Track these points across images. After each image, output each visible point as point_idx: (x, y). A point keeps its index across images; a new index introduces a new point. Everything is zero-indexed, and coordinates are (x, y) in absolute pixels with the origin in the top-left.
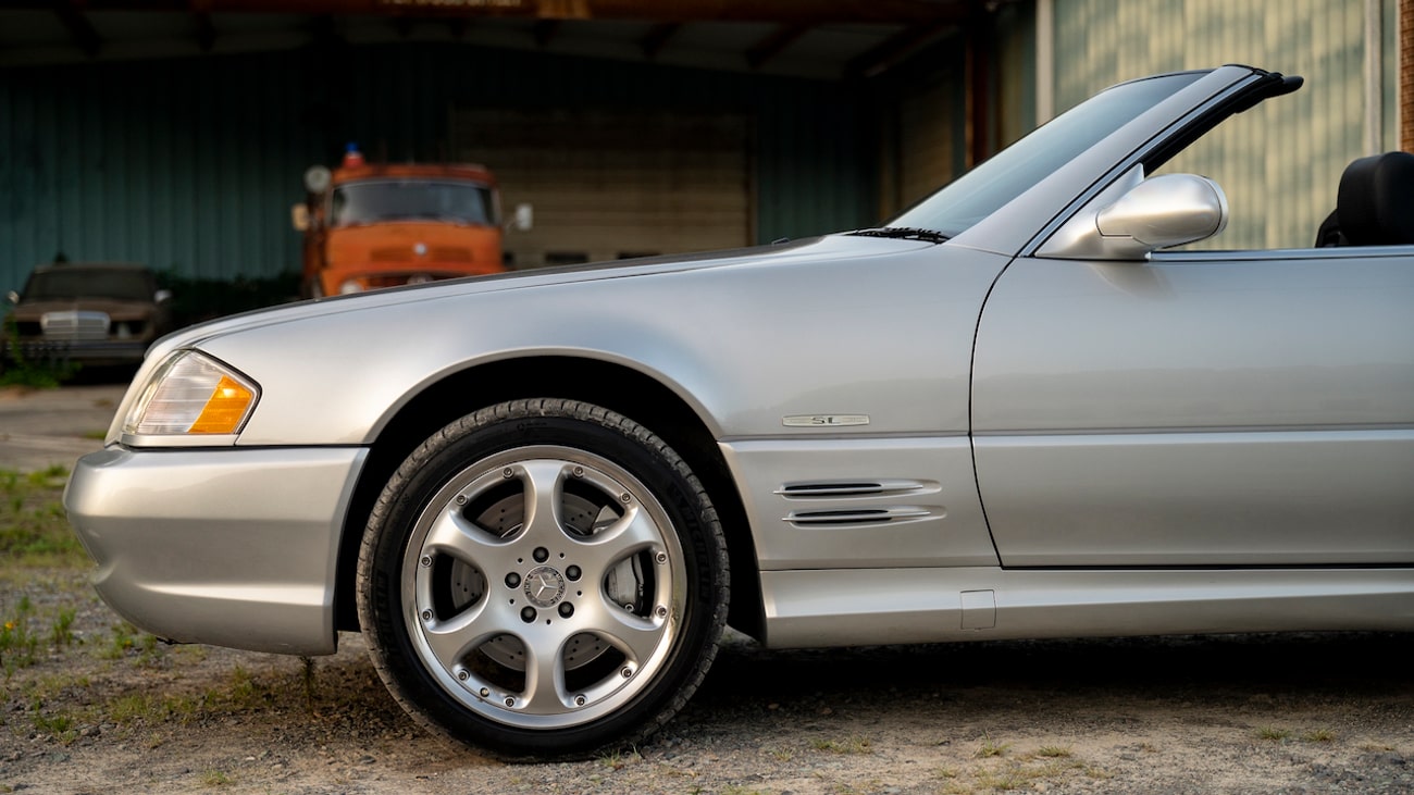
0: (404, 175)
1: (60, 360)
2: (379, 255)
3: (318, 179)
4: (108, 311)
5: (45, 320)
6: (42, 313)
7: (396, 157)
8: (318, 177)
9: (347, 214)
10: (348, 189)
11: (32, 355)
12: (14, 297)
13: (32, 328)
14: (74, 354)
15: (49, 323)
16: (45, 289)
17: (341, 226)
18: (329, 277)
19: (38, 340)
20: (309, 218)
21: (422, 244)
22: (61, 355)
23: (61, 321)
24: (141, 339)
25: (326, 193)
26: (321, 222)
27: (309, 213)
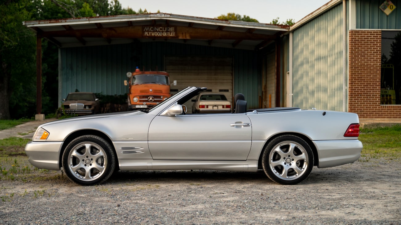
0: (148, 74)
1: (73, 114)
2: (142, 91)
3: (129, 75)
4: (84, 104)
5: (70, 105)
6: (70, 104)
7: (147, 70)
8: (129, 74)
9: (136, 82)
10: (136, 76)
11: (67, 112)
12: (65, 100)
13: (68, 107)
14: (76, 112)
16: (71, 98)
17: (134, 85)
18: (131, 96)
19: (69, 109)
20: (127, 83)
21: (151, 89)
22: (73, 112)
23: (74, 105)
24: (91, 109)
25: (131, 77)
26: (130, 84)
27: (128, 82)
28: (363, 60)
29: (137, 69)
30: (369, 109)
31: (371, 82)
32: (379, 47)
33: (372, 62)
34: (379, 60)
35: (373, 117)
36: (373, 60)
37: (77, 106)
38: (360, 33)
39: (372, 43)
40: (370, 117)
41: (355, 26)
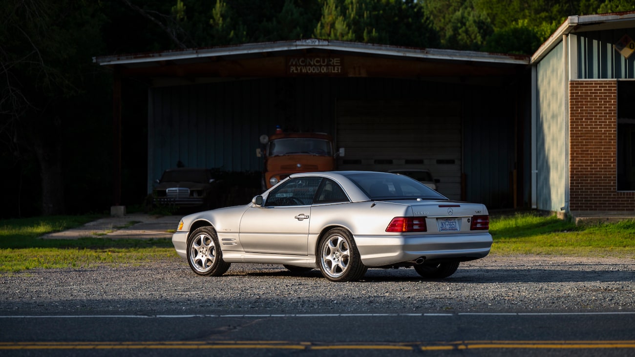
0: (296, 137)
1: (172, 205)
2: (284, 167)
3: (264, 139)
4: (190, 188)
6: (167, 189)
7: (295, 130)
8: (264, 138)
9: (277, 150)
10: (276, 141)
11: (162, 203)
12: (158, 181)
13: (164, 193)
14: (176, 203)
15: (168, 190)
16: (169, 178)
17: (273, 156)
18: (267, 175)
19: (165, 197)
20: (261, 153)
21: (300, 164)
22: (172, 203)
23: (173, 190)
24: (202, 197)
25: (268, 143)
26: (265, 154)
27: (262, 151)
28: (589, 125)
29: (278, 129)
30: (600, 198)
31: (602, 157)
32: (613, 105)
33: (603, 128)
34: (614, 125)
35: (605, 210)
36: (604, 125)
37: (178, 191)
38: (584, 85)
39: (602, 99)
40: (601, 210)
41: (576, 75)
